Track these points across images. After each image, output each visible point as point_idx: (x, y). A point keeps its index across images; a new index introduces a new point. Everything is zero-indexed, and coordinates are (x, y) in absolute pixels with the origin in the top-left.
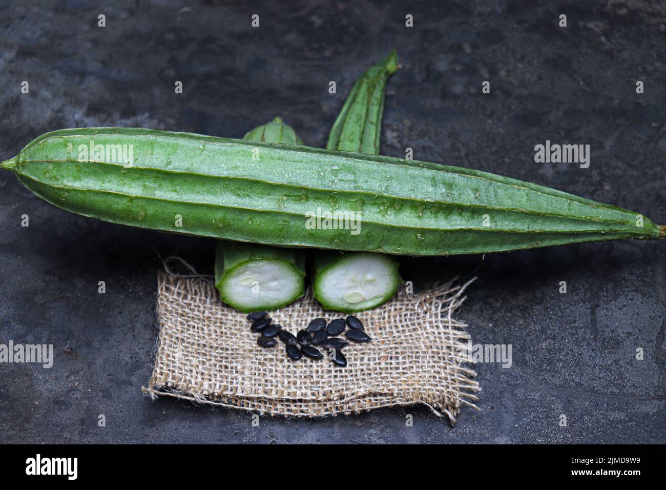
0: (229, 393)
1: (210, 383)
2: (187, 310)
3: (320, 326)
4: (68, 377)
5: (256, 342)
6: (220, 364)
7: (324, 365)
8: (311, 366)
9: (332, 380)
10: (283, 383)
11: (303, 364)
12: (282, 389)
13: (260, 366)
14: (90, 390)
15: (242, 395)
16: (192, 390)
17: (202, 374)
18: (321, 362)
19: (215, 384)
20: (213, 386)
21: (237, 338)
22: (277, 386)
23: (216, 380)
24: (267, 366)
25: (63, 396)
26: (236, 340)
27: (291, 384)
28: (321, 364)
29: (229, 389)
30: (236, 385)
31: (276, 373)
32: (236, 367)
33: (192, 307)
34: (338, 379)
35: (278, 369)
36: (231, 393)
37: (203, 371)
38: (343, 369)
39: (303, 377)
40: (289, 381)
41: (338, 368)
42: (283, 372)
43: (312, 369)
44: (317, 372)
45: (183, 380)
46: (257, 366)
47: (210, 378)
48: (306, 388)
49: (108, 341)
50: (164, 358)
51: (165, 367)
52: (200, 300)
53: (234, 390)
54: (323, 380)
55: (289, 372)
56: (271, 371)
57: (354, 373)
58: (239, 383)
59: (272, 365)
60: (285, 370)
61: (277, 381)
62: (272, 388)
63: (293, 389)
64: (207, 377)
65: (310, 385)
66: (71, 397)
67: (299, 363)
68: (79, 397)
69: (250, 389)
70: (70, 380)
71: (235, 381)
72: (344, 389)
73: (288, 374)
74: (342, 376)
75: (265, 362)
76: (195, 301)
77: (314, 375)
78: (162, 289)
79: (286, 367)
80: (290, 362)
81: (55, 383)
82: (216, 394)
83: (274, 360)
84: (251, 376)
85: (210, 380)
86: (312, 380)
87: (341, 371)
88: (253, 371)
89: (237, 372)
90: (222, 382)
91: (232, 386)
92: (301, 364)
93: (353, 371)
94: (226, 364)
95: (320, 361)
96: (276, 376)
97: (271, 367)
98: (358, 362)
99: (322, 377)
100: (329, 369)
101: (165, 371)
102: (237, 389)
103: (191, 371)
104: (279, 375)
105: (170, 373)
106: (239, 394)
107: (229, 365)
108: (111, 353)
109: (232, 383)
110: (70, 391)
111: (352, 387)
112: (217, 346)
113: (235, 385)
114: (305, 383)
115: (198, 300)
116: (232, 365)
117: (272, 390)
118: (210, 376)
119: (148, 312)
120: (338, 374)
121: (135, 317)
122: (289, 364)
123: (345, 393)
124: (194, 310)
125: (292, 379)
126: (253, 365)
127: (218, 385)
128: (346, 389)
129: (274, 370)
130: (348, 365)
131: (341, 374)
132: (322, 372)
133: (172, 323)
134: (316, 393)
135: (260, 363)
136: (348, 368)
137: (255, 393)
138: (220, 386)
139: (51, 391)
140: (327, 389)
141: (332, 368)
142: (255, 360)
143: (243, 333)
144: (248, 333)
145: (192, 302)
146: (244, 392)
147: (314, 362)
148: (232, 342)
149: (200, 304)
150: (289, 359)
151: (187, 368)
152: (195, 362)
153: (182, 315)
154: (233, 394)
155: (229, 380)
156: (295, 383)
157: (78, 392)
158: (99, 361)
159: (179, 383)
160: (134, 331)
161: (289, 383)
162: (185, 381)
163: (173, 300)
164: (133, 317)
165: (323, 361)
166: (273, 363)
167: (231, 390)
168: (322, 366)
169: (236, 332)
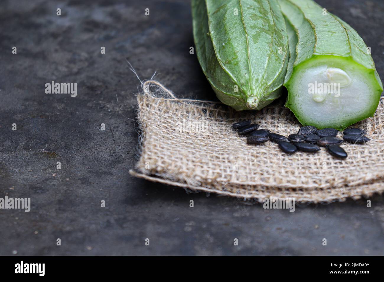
0: (222, 179)
1: (202, 169)
2: (170, 121)
3: (311, 130)
4: (45, 170)
5: (245, 143)
6: (211, 155)
7: (322, 158)
8: (308, 159)
9: (333, 170)
10: (280, 173)
11: (299, 158)
12: (280, 177)
13: (253, 158)
14: (68, 179)
15: (238, 182)
16: (184, 174)
17: (193, 162)
18: (318, 155)
19: (208, 171)
20: (206, 172)
21: (224, 140)
22: (274, 175)
23: (209, 168)
24: (261, 158)
25: (39, 183)
26: (224, 141)
27: (290, 174)
28: (318, 157)
29: (223, 176)
30: (230, 174)
31: (271, 164)
32: (228, 158)
33: (175, 119)
34: (340, 169)
35: (272, 160)
36: (225, 180)
37: (194, 159)
38: (343, 162)
39: (300, 168)
40: (286, 171)
41: (337, 161)
42: (278, 164)
43: (309, 161)
44: (315, 164)
45: (173, 165)
46: (250, 157)
47: (201, 165)
48: (305, 177)
49: (87, 144)
50: (152, 148)
51: (153, 154)
52: (182, 115)
53: (229, 178)
54: (323, 171)
55: (285, 164)
56: (265, 163)
57: (355, 164)
58: (233, 172)
59: (266, 158)
60: (280, 162)
61: (273, 171)
62: (269, 176)
63: (292, 178)
64: (198, 164)
65: (309, 174)
66: (48, 185)
67: (294, 157)
68: (56, 184)
69: (245, 177)
70: (47, 172)
71: (228, 170)
72: (349, 175)
73: (284, 165)
74: (343, 167)
75: (258, 155)
76: (177, 115)
77: (313, 166)
78: (143, 105)
79: (282, 159)
80: (284, 156)
81: (31, 174)
82: (210, 181)
83: (268, 154)
84: (244, 166)
85: (202, 167)
86: (311, 171)
87: (341, 163)
88: (246, 161)
89: (229, 162)
90: (214, 169)
91: (226, 173)
92: (297, 158)
93: (354, 162)
94: (217, 155)
95: (316, 155)
96: (272, 167)
97: (265, 159)
98: (359, 155)
99: (322, 168)
100: (328, 161)
101: (154, 156)
102: (231, 176)
103: (182, 159)
104: (274, 165)
105: (159, 159)
106: (234, 181)
107: (221, 157)
108: (90, 153)
109: (225, 171)
110: (47, 180)
111: (356, 173)
112: (205, 144)
113: (228, 172)
114: (304, 173)
115: (179, 115)
116: (223, 156)
117: (269, 178)
118: (201, 163)
119: (127, 124)
120: (339, 165)
121: (114, 128)
122: (283, 157)
123: (349, 178)
124: (176, 121)
125: (289, 169)
126: (246, 156)
127: (211, 171)
128: (351, 176)
129: (269, 161)
130: (347, 158)
131: (342, 166)
132: (321, 164)
133: (157, 127)
134: (318, 181)
135: (252, 155)
136: (348, 160)
137: (251, 181)
138: (213, 173)
139: (27, 180)
140: (329, 177)
141: (331, 161)
142: (247, 153)
143: (230, 137)
144: (235, 137)
145: (174, 116)
146: (240, 180)
147: (311, 156)
148: (221, 142)
149: (182, 118)
150: (283, 153)
151: (177, 156)
152: (184, 152)
153: (165, 123)
154: (229, 181)
155: (222, 168)
156: (293, 173)
157: (55, 180)
158: (78, 159)
159: (169, 168)
160: (113, 137)
161: (287, 172)
162: (176, 166)
163: (155, 113)
164: (112, 128)
165: (320, 155)
166: (266, 156)
167: (225, 177)
168: (319, 159)
169: (222, 136)
